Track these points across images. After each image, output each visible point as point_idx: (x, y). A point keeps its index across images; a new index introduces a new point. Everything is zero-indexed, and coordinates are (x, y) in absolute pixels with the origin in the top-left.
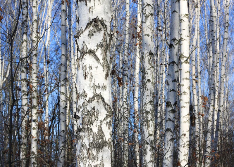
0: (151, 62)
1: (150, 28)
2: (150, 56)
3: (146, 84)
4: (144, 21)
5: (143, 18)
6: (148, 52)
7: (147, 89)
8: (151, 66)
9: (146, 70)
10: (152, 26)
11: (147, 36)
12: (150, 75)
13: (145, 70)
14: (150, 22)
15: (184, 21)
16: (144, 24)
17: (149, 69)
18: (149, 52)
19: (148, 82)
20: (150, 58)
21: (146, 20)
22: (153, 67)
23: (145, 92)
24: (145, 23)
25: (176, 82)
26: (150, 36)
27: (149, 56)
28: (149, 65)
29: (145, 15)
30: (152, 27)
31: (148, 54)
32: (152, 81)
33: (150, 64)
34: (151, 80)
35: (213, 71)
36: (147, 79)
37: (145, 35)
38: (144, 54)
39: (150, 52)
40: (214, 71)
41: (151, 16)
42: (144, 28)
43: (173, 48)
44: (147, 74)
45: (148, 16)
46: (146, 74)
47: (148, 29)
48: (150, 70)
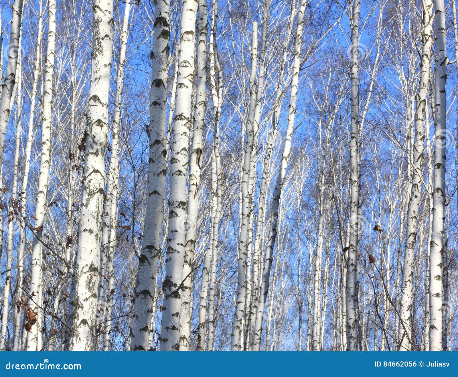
0: (91, 285)
1: (96, 218)
2: (90, 273)
3: (79, 330)
4: (85, 204)
5: (84, 197)
6: (87, 265)
7: (80, 339)
8: (90, 294)
9: (81, 300)
10: (100, 214)
11: (87, 233)
12: (89, 311)
13: (78, 301)
14: (96, 206)
15: (176, 214)
16: (84, 208)
17: (87, 299)
18: (89, 266)
19: (82, 325)
20: (91, 278)
21: (88, 201)
22: (94, 296)
23: (75, 344)
24: (86, 206)
25: (148, 332)
26: (95, 234)
27: (88, 274)
28: (87, 291)
29: (88, 190)
30: (99, 216)
31: (87, 269)
32: (90, 325)
33: (89, 289)
34: (89, 322)
35: (236, 319)
36: (81, 319)
37: (84, 230)
38: (80, 269)
39: (91, 266)
40: (239, 319)
41: (99, 193)
42: (83, 217)
43: (146, 263)
44: (82, 308)
45: (94, 193)
46: (80, 309)
47: (91, 219)
48: (88, 301)
